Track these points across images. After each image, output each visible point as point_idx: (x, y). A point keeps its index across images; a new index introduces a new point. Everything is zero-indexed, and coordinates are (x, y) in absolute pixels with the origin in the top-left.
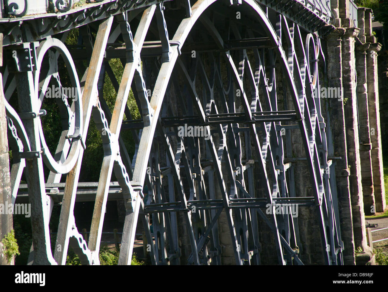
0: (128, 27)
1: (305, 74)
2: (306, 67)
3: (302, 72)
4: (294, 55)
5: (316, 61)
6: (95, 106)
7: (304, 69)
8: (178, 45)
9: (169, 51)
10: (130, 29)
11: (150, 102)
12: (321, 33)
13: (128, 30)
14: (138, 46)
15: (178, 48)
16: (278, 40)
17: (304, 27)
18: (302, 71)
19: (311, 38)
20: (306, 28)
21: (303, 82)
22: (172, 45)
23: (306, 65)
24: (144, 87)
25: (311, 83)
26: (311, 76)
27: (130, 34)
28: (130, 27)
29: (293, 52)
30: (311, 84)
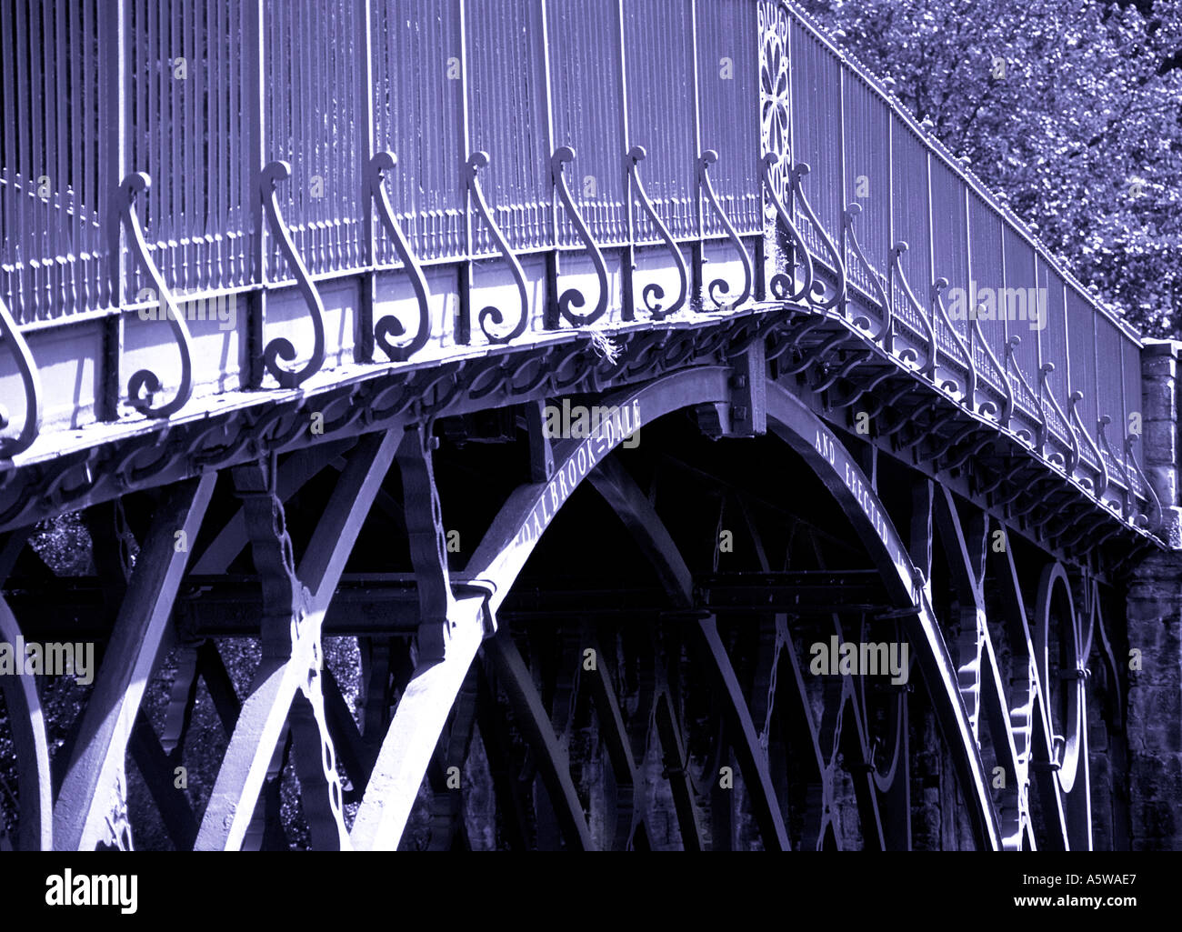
0: (275, 515)
1: (1028, 730)
2: (1036, 700)
3: (1019, 721)
4: (985, 648)
5: (1078, 675)
6: (108, 843)
7: (1026, 710)
8: (487, 594)
9: (447, 617)
10: (285, 525)
11: (349, 830)
12: (1101, 563)
13: (275, 529)
14: (313, 594)
15: (485, 606)
16: (917, 584)
17: (1028, 534)
18: (1018, 719)
19: (1059, 580)
20: (1038, 539)
21: (1021, 762)
22: (462, 592)
23: (1035, 690)
24: (330, 767)
25: (1056, 768)
26: (1053, 737)
27: (283, 546)
28: (284, 519)
29: (982, 633)
30: (1054, 773)
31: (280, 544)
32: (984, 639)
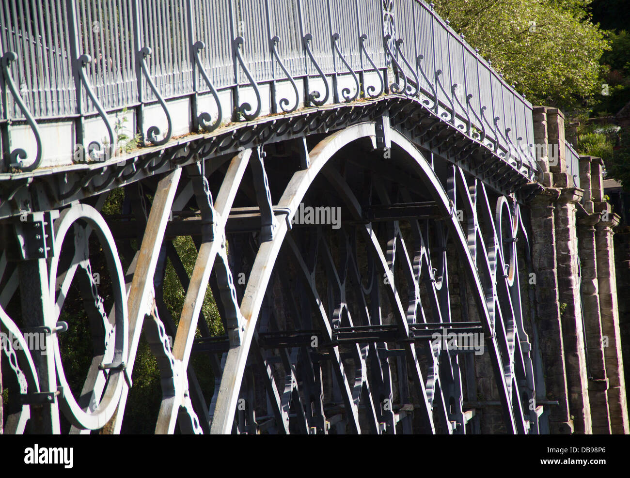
0: (205, 184)
1: (495, 262)
2: (498, 251)
3: (491, 259)
4: (477, 231)
5: (513, 240)
6: (149, 314)
7: (494, 255)
8: (288, 213)
9: (273, 223)
10: (209, 188)
11: (240, 306)
12: (520, 195)
13: (205, 190)
14: (221, 215)
15: (287, 219)
16: (451, 206)
17: (492, 186)
18: (491, 257)
19: (505, 203)
20: (496, 187)
21: (493, 275)
22: (277, 213)
23: (497, 247)
24: (231, 283)
25: (506, 277)
26: (505, 265)
27: (208, 196)
28: (208, 185)
29: (476, 225)
30: (506, 279)
31: (207, 196)
32: (477, 227)
